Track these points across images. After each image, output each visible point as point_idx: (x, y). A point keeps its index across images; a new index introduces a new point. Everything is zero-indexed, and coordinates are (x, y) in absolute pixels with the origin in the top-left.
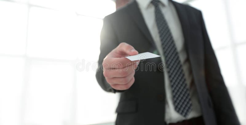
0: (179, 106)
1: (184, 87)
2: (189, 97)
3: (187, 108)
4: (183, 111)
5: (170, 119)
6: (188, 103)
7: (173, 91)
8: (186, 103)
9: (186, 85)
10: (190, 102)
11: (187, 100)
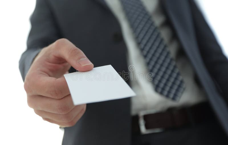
0: (162, 85)
1: (166, 57)
2: (177, 70)
3: (176, 87)
4: (169, 92)
5: (145, 108)
6: (176, 79)
7: (148, 64)
8: (172, 80)
9: (168, 53)
10: (181, 78)
11: (175, 75)
